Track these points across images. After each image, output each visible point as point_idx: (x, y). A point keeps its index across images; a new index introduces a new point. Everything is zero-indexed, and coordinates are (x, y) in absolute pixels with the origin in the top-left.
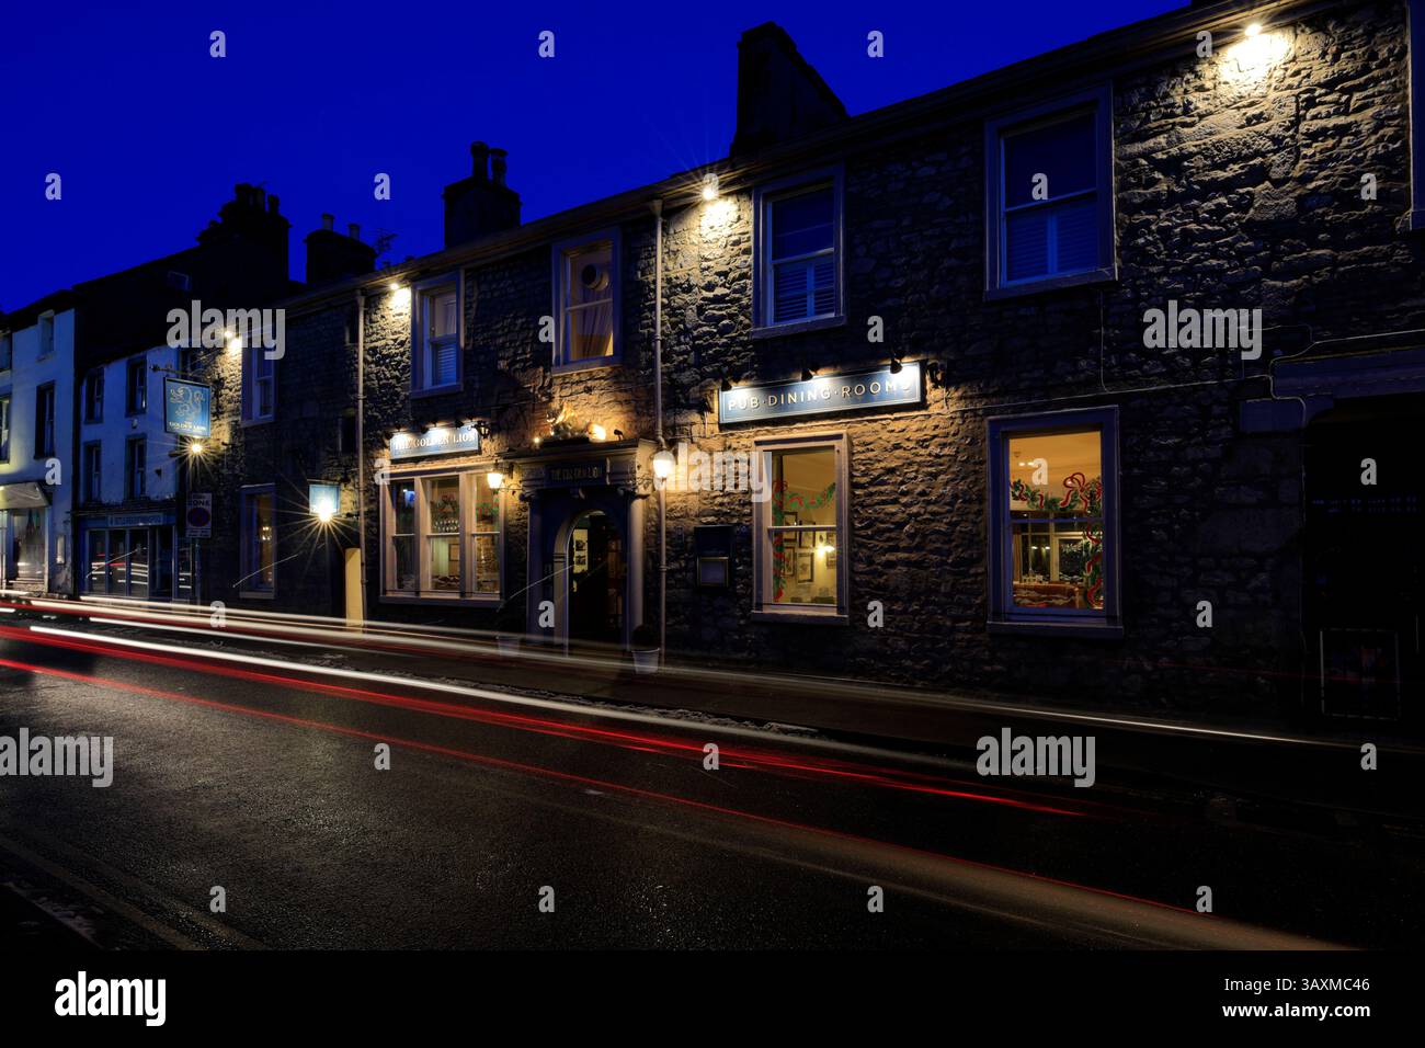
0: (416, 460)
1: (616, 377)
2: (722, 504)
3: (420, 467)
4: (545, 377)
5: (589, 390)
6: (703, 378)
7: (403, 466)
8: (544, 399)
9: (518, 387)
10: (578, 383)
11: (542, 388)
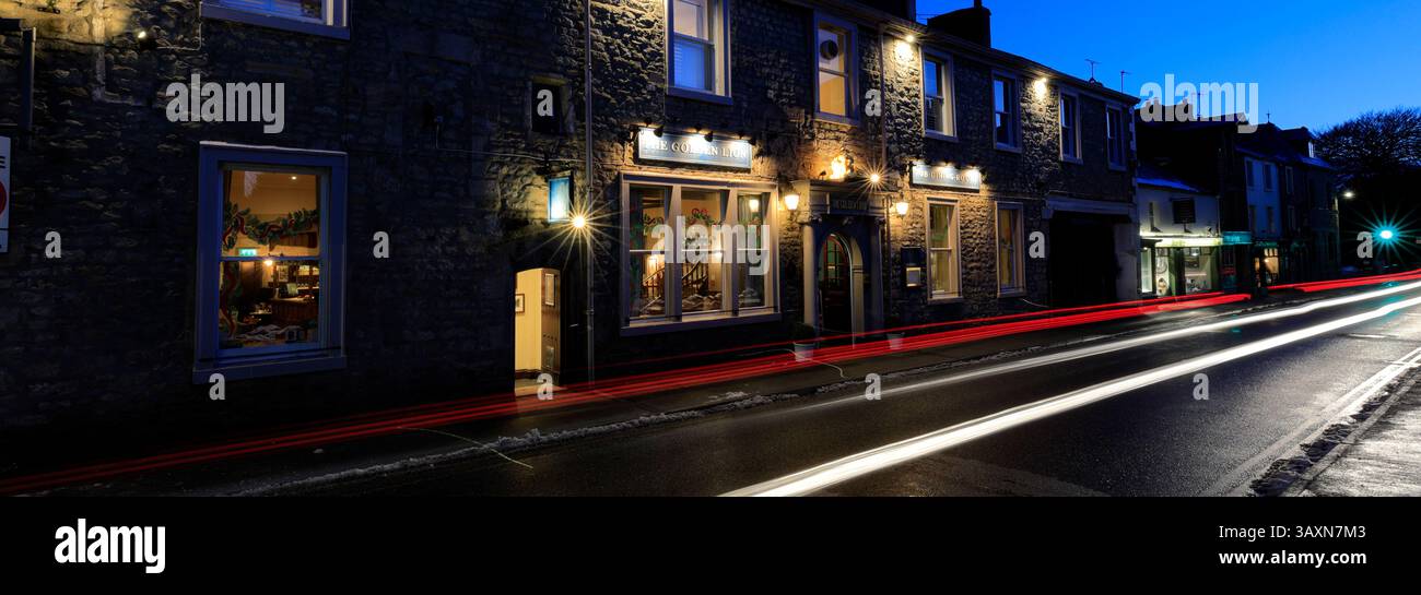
0: (673, 165)
1: (854, 134)
2: (912, 234)
3: (676, 174)
4: (806, 119)
5: (838, 139)
6: (901, 152)
7: (653, 168)
8: (807, 136)
9: (785, 120)
10: (830, 131)
11: (804, 126)
